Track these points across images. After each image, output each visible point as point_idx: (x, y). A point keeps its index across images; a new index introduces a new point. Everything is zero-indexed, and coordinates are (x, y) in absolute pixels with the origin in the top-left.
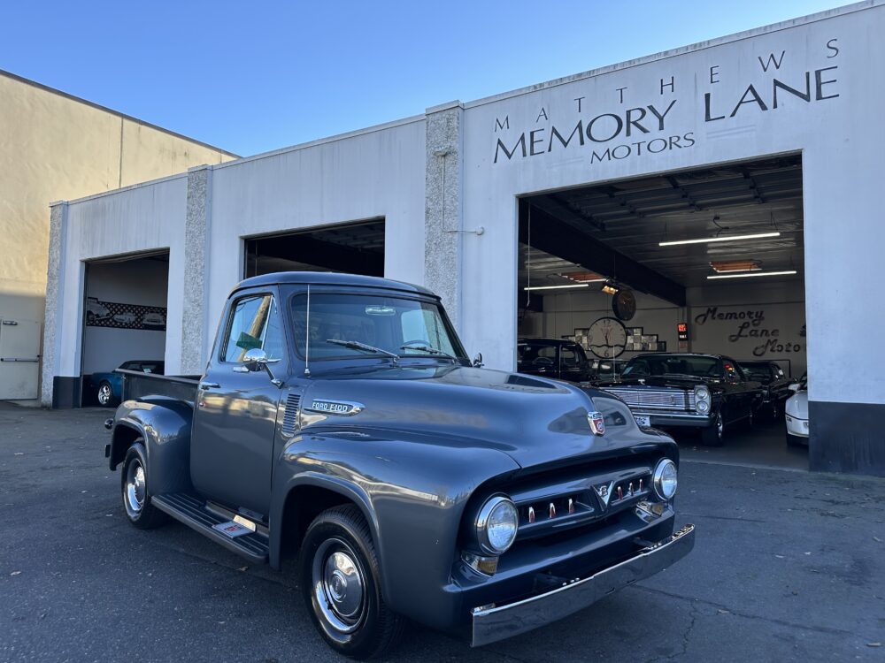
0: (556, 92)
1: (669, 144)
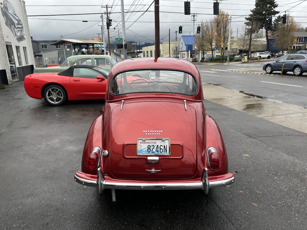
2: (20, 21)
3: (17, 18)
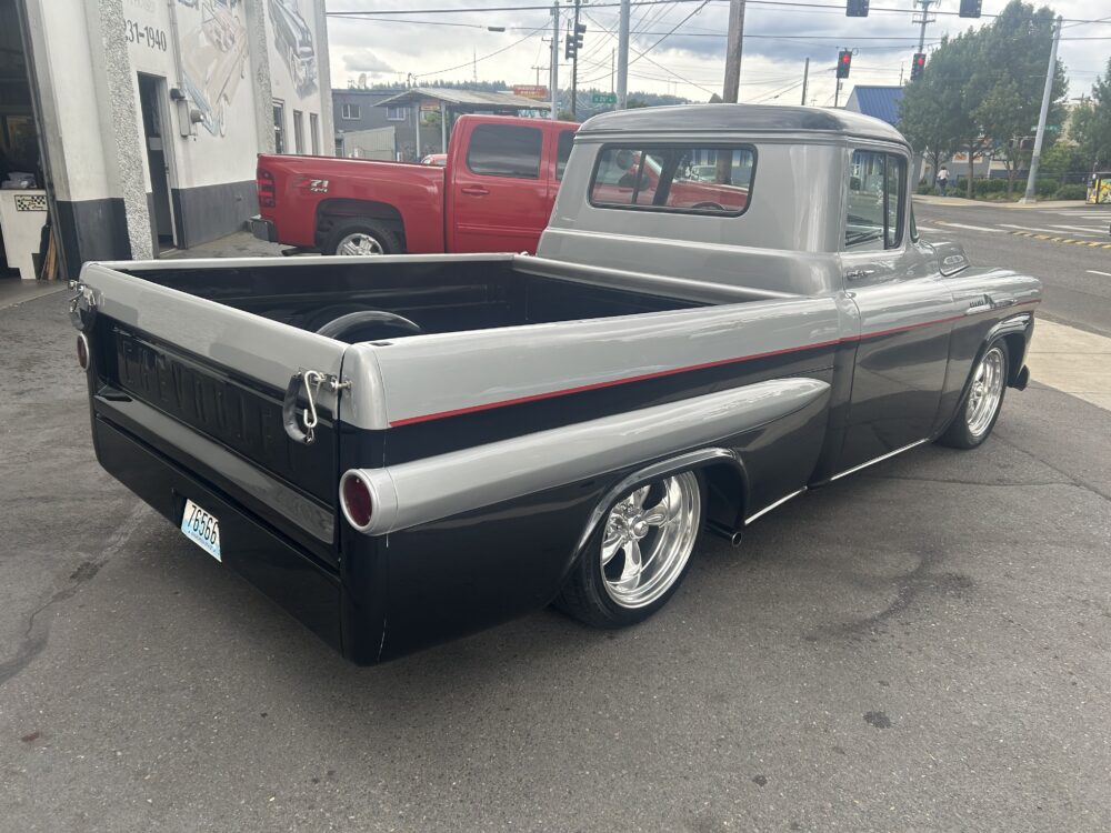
2: (308, 31)
3: (302, 24)
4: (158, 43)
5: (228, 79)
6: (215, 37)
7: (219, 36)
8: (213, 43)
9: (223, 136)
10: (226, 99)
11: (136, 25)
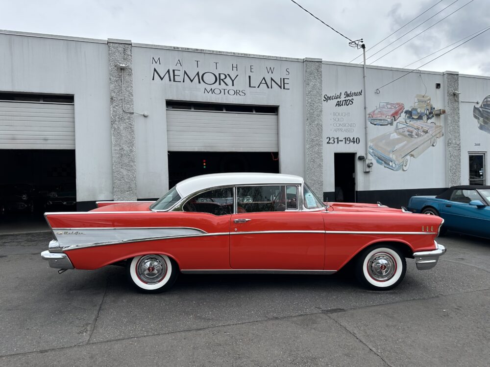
0: (185, 54)
1: (236, 93)
4: (354, 142)
5: (417, 148)
6: (407, 133)
7: (412, 132)
8: (405, 136)
9: (403, 170)
10: (412, 155)
11: (338, 138)
